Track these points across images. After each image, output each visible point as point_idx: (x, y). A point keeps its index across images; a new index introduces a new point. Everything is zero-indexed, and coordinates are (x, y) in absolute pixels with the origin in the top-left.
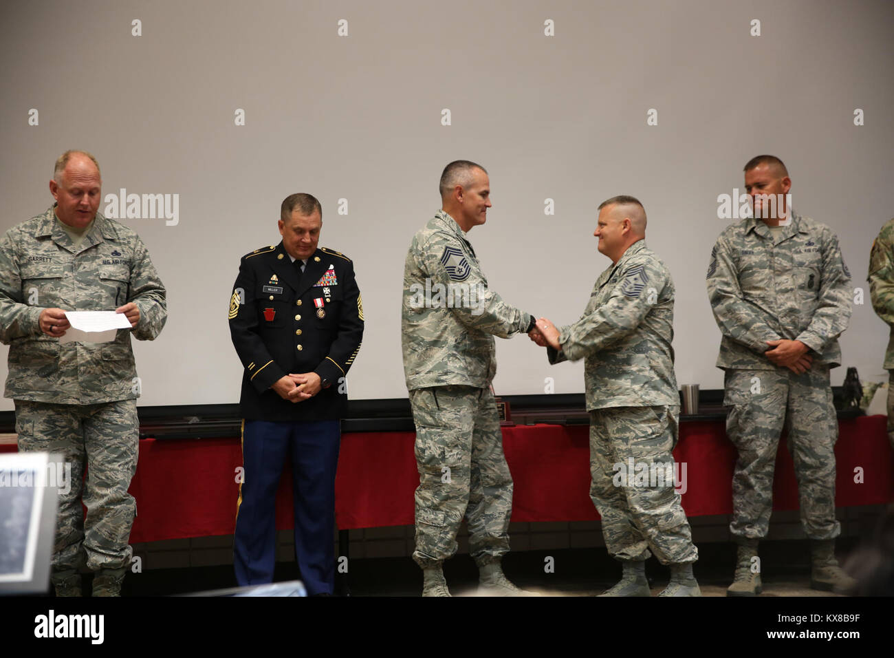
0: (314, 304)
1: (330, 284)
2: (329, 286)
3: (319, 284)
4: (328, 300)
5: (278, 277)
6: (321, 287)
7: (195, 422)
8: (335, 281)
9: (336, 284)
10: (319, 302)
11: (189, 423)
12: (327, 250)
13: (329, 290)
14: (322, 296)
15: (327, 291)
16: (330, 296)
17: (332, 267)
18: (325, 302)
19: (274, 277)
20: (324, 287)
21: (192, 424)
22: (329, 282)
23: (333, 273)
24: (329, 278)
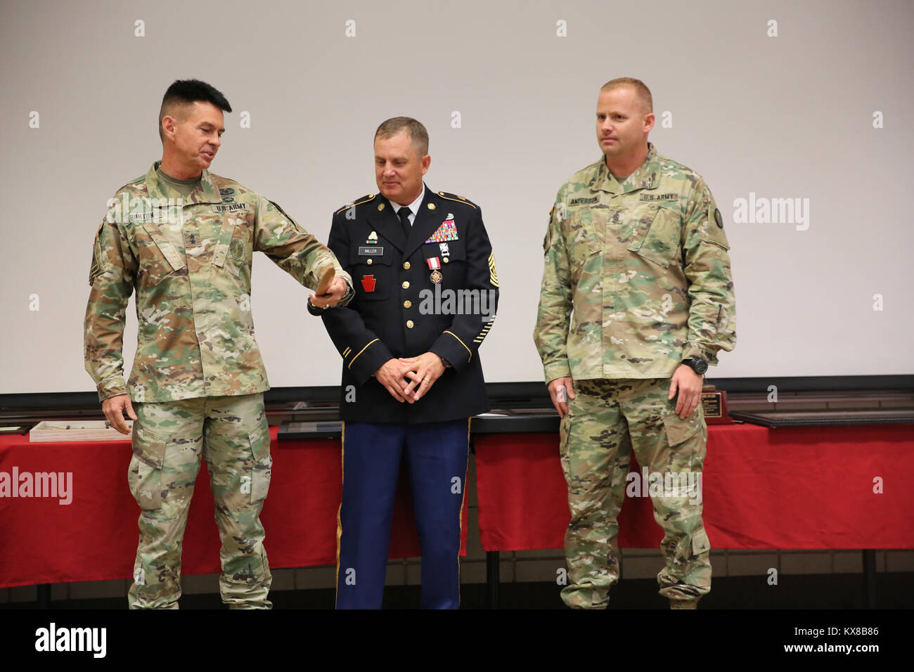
0: (427, 265)
1: (449, 239)
2: (447, 242)
3: (433, 239)
4: (446, 260)
5: (378, 234)
6: (437, 243)
7: (302, 408)
8: (455, 235)
9: (457, 238)
10: (434, 263)
11: (295, 409)
12: (446, 194)
13: (447, 247)
14: (437, 253)
15: (444, 248)
16: (448, 254)
17: (451, 216)
18: (442, 263)
19: (373, 236)
20: (441, 242)
21: (298, 410)
22: (447, 236)
23: (453, 224)
24: (447, 231)
